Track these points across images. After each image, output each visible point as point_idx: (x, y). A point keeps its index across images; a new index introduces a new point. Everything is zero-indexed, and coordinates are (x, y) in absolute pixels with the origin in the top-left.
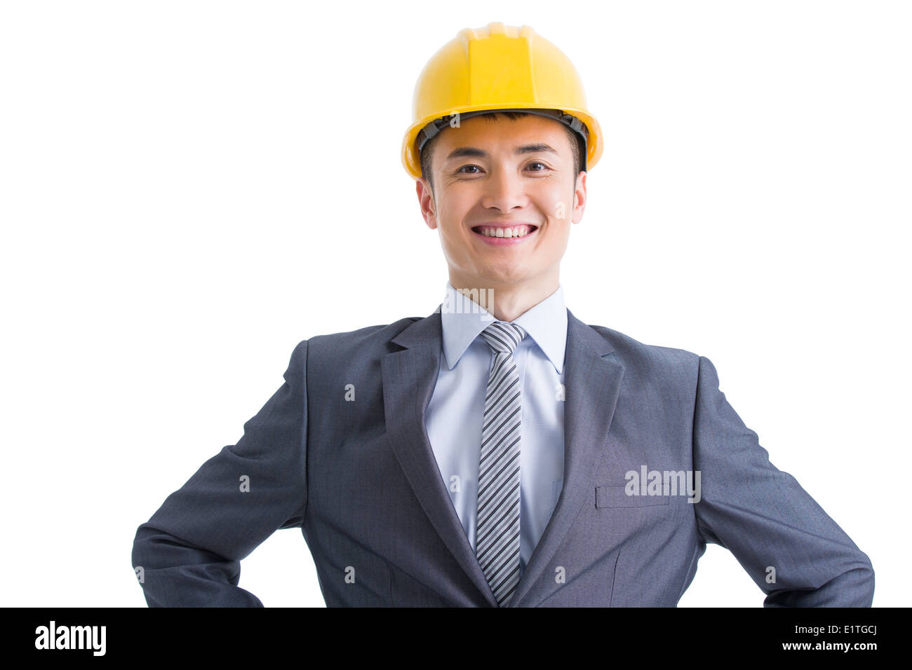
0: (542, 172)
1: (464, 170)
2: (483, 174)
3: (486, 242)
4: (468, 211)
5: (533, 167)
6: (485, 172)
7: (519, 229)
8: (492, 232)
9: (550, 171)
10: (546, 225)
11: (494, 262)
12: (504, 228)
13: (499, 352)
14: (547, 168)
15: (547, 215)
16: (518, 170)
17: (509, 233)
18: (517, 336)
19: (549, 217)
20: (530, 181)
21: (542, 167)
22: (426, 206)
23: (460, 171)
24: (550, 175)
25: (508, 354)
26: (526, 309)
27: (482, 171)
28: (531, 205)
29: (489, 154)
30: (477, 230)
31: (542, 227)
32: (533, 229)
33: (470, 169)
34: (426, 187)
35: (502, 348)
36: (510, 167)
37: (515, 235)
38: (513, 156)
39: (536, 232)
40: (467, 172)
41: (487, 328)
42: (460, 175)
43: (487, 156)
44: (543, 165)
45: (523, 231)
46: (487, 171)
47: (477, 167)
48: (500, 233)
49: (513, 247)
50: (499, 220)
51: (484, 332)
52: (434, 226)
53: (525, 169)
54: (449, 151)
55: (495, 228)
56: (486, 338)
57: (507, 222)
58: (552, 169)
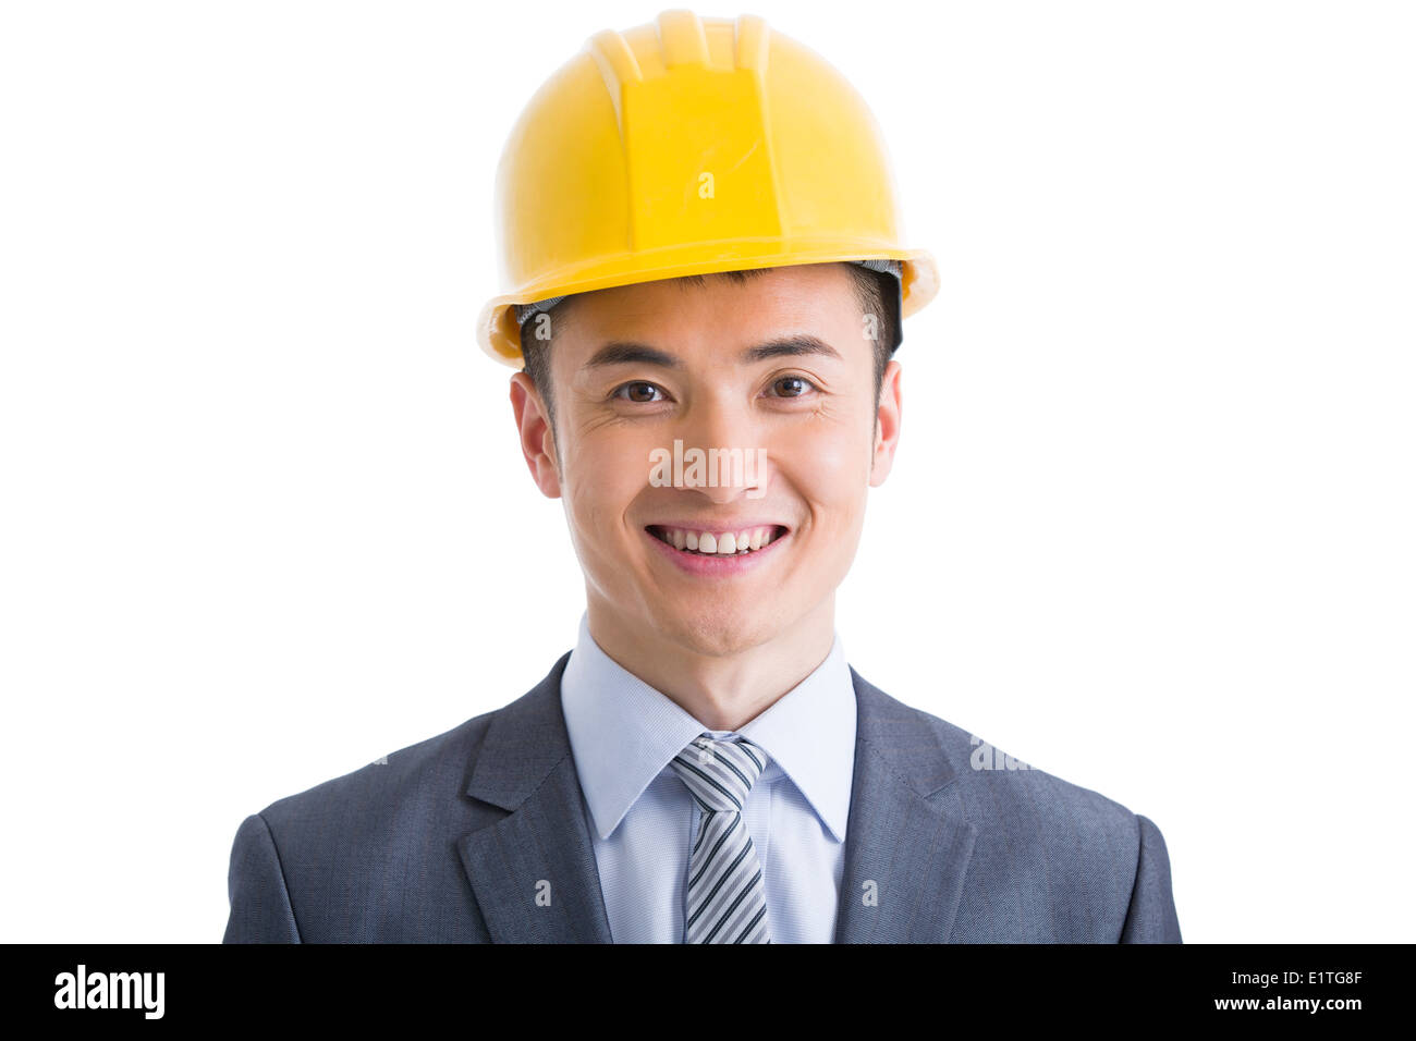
0: (805, 399)
1: (626, 393)
2: (670, 406)
3: (679, 564)
4: (637, 492)
5: (784, 387)
6: (673, 400)
7: (752, 534)
8: (692, 542)
9: (823, 398)
10: (809, 525)
11: (695, 610)
12: (718, 533)
13: (713, 812)
14: (815, 388)
15: (811, 502)
16: (749, 396)
17: (729, 544)
18: (748, 767)
19: (818, 508)
20: (774, 424)
21: (805, 388)
22: (535, 439)
23: (616, 394)
24: (823, 408)
25: (734, 815)
26: (765, 702)
27: (668, 397)
28: (778, 479)
29: (681, 362)
30: (656, 532)
31: (799, 530)
32: (779, 532)
33: (640, 391)
34: (530, 397)
35: (717, 801)
36: (733, 393)
37: (743, 546)
38: (737, 367)
39: (786, 542)
40: (633, 398)
41: (685, 751)
42: (618, 405)
43: (678, 366)
44: (807, 381)
45: (760, 537)
46: (679, 400)
47: (654, 386)
48: (708, 544)
49: (737, 579)
50: (707, 516)
51: (677, 759)
52: (554, 492)
53: (767, 393)
54: (591, 349)
55: (699, 533)
56: (682, 774)
57: (725, 522)
58: (826, 393)
